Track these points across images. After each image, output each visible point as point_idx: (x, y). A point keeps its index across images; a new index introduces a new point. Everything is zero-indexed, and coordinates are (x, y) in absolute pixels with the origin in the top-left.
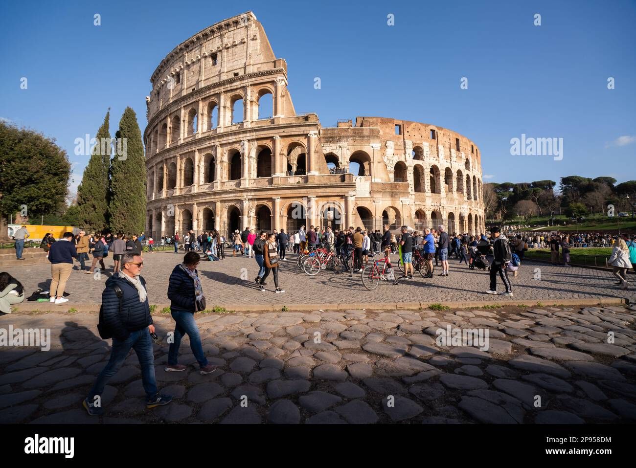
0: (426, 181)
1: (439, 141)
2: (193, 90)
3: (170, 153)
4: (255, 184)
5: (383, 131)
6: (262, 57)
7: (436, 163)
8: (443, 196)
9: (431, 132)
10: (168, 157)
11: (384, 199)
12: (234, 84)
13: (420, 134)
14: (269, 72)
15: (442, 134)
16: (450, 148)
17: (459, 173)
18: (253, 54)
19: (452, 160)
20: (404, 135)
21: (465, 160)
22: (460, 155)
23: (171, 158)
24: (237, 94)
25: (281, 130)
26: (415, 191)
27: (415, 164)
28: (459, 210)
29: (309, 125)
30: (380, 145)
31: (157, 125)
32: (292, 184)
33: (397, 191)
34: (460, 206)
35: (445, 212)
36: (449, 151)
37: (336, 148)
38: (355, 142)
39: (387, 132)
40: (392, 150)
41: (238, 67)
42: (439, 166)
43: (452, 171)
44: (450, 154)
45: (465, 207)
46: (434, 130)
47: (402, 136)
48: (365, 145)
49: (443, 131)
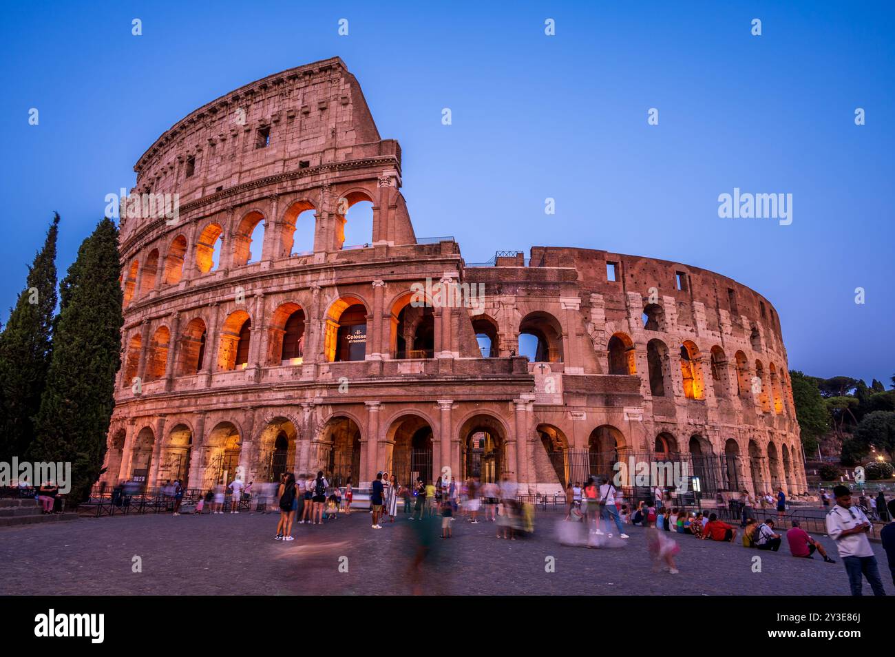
1: (694, 293)
2: (220, 189)
3: (159, 308)
4: (330, 374)
5: (584, 274)
6: (353, 135)
7: (692, 336)
9: (677, 278)
10: (154, 315)
11: (591, 409)
12: (300, 182)
13: (656, 280)
14: (369, 161)
15: (700, 282)
16: (717, 307)
17: (740, 355)
18: (339, 131)
19: (725, 332)
20: (624, 282)
21: (751, 333)
22: (738, 322)
23: (160, 318)
24: (305, 199)
25: (388, 271)
26: (653, 394)
27: (650, 338)
28: (748, 436)
29: (443, 262)
30: (580, 301)
31: (138, 251)
32: (406, 375)
33: (617, 393)
34: (748, 426)
35: (717, 438)
36: (715, 313)
37: (494, 305)
38: (529, 294)
39: (591, 275)
40: (603, 311)
41: (308, 152)
42: (698, 343)
43: (725, 352)
44: (719, 320)
45: (759, 428)
46: (685, 273)
47: (621, 284)
48: (550, 300)
49: (701, 275)
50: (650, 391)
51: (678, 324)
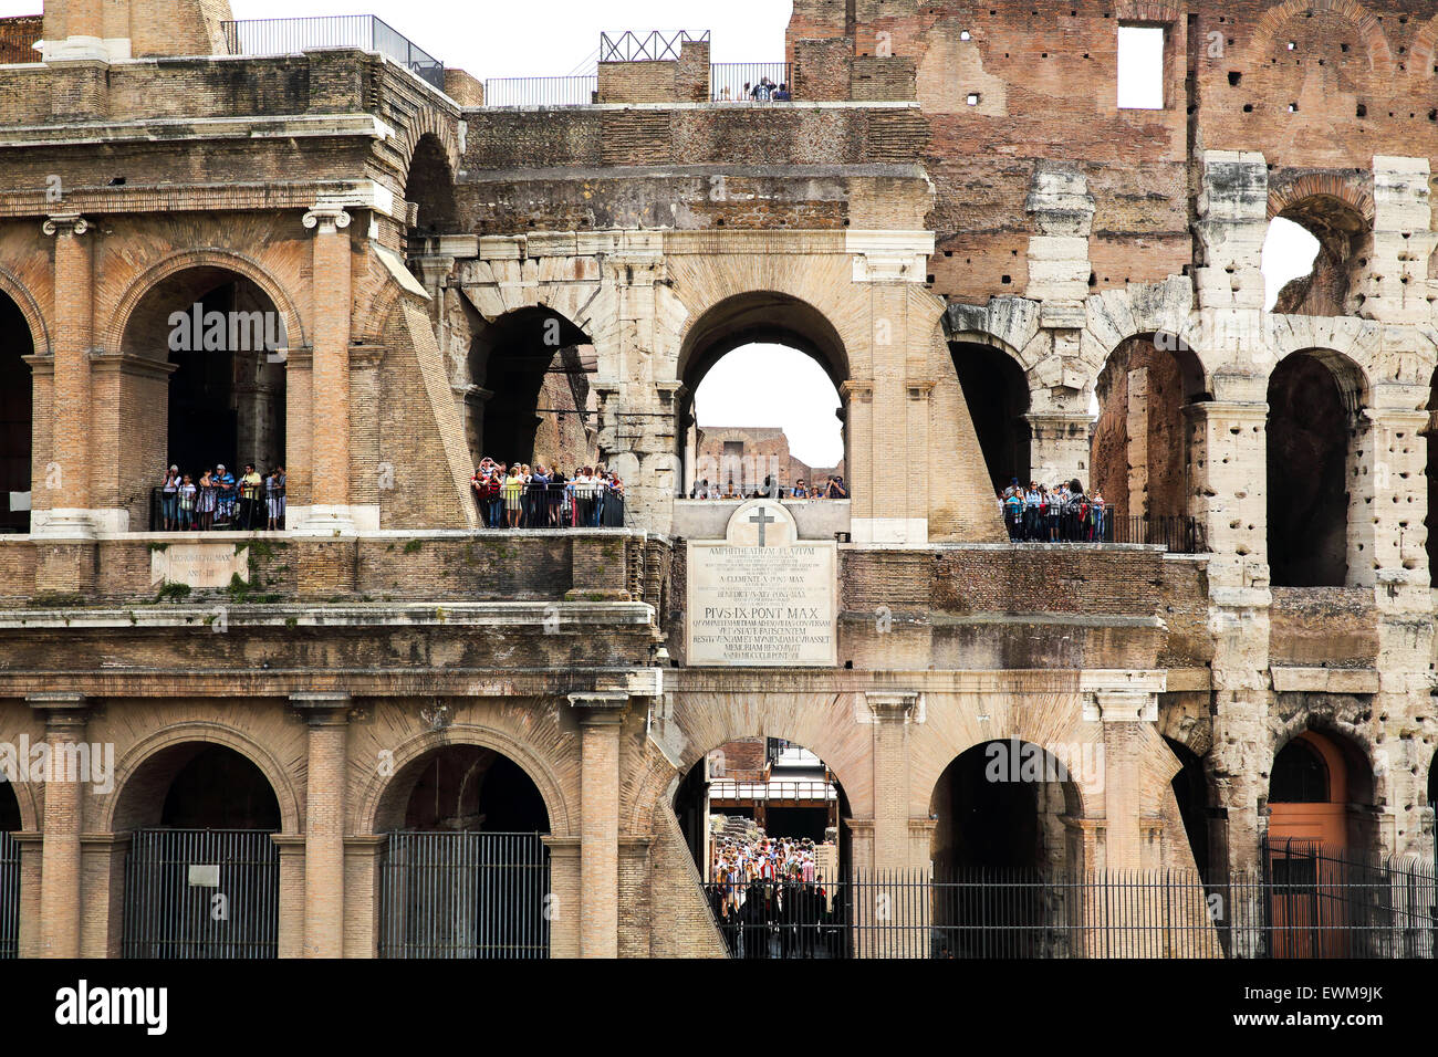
11: (947, 681)
13: (1345, 85)
20: (1194, 111)
25: (102, 177)
26: (1277, 579)
29: (309, 144)
37: (579, 269)
38: (721, 222)
39: (1042, 90)
40: (1080, 246)
47: (1177, 124)
48: (805, 247)
50: (1264, 571)
51: (1433, 276)
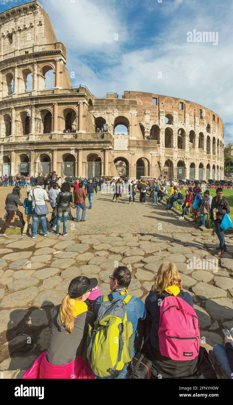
0: (174, 139)
1: (186, 111)
5: (143, 103)
6: (45, 39)
7: (183, 127)
8: (187, 151)
9: (181, 105)
11: (138, 152)
12: (25, 60)
13: (171, 105)
14: (52, 52)
15: (189, 106)
16: (195, 116)
17: (201, 135)
18: (39, 37)
19: (196, 125)
20: (159, 106)
21: (207, 126)
22: (202, 122)
24: (27, 68)
25: (59, 99)
26: (166, 147)
27: (167, 127)
28: (200, 162)
29: (79, 96)
30: (137, 112)
32: (66, 139)
33: (148, 146)
34: (200, 158)
35: (188, 162)
36: (194, 118)
37: (104, 113)
38: (118, 109)
39: (146, 103)
40: (149, 117)
41: (28, 47)
42: (185, 129)
43: (195, 133)
44: (195, 121)
45: (204, 159)
46: (183, 103)
47: (157, 107)
48: (125, 112)
49: (189, 104)
50: (164, 146)
51: (178, 122)
